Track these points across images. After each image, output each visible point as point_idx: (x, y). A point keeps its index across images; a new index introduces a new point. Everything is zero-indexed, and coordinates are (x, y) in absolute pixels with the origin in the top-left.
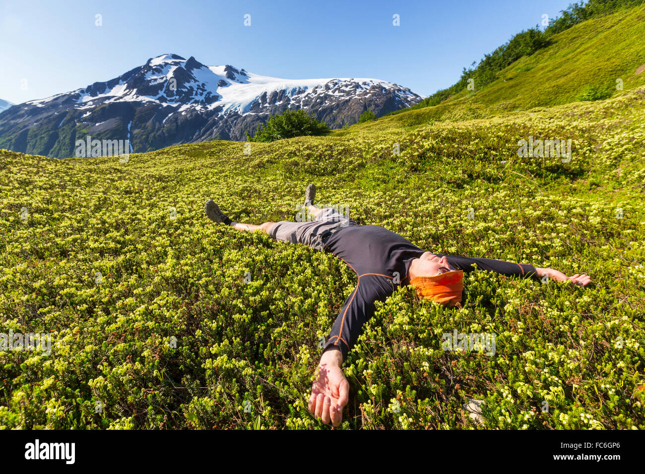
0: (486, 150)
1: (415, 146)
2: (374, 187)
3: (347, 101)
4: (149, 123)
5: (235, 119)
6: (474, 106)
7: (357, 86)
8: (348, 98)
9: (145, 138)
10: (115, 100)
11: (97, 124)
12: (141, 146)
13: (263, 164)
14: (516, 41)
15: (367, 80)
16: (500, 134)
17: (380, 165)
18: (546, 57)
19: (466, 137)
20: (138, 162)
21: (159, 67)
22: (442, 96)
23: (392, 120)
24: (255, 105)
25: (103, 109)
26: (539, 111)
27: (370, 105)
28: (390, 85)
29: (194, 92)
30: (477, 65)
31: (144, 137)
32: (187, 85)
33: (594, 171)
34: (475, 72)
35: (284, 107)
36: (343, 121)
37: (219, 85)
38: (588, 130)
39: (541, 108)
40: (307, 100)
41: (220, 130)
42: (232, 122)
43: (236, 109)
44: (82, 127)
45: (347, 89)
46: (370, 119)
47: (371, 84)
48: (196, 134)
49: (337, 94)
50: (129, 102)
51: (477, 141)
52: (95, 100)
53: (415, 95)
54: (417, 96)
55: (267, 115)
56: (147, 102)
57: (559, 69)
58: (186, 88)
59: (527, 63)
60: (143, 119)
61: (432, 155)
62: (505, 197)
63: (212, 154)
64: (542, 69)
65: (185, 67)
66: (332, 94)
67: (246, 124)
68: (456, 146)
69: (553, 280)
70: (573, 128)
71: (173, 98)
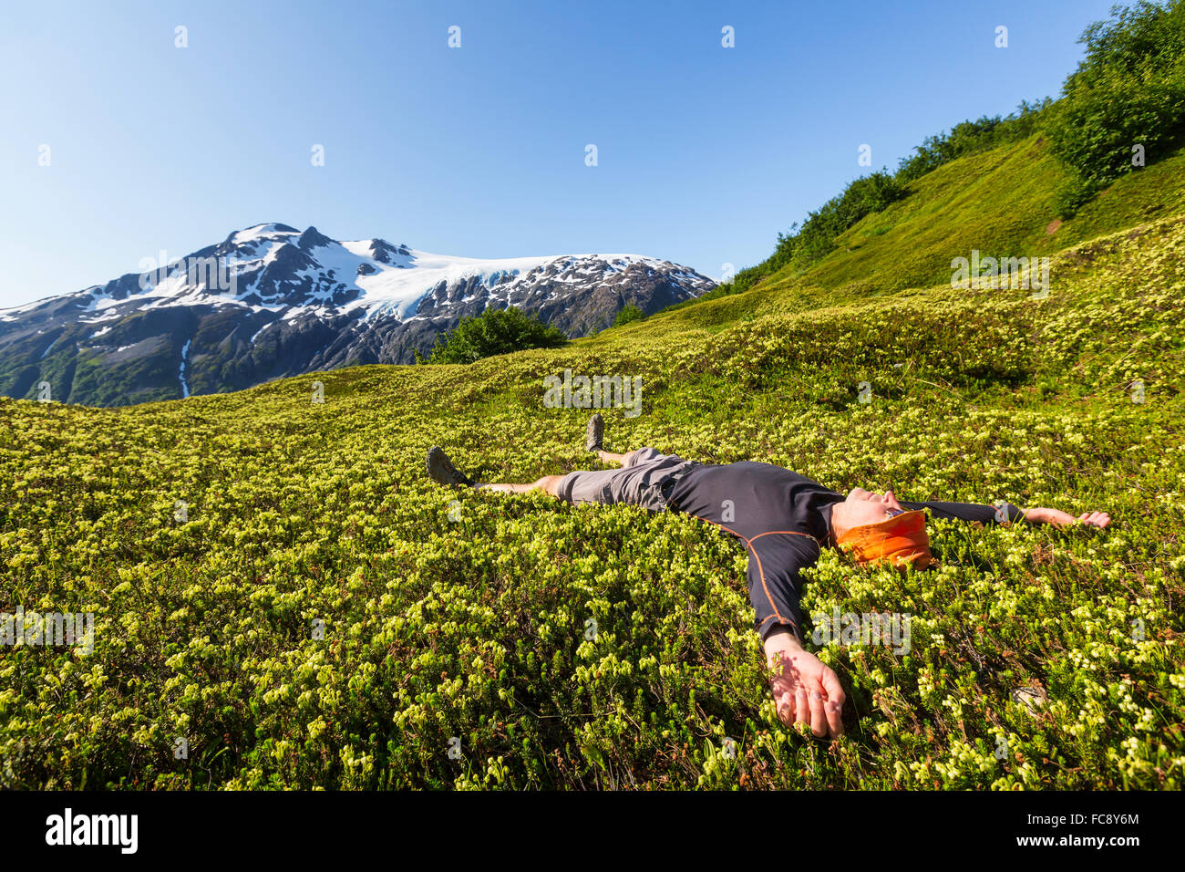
0: (867, 348)
1: (750, 348)
2: (691, 419)
3: (589, 292)
4: (226, 342)
5: (388, 329)
6: (807, 291)
7: (605, 266)
8: (590, 286)
9: (213, 371)
10: (161, 304)
11: (121, 349)
12: (205, 384)
13: (478, 393)
14: (855, 191)
15: (621, 257)
16: (880, 323)
17: (694, 383)
18: (906, 214)
19: (829, 331)
20: (220, 409)
21: (249, 246)
22: (749, 278)
23: (673, 318)
24: (425, 304)
25: (137, 320)
26: (913, 295)
27: (628, 297)
28: (660, 263)
29: (314, 286)
30: (799, 228)
31: (212, 368)
32: (301, 273)
33: (1043, 372)
34: (798, 239)
35: (479, 306)
36: (584, 325)
37: (359, 273)
38: (1014, 312)
39: (915, 290)
40: (519, 293)
41: (361, 350)
42: (383, 334)
43: (390, 312)
44: (88, 356)
45: (588, 272)
46: (634, 318)
47: (628, 263)
48: (315, 358)
49: (570, 279)
50: (189, 307)
51: (849, 335)
52: (121, 305)
53: (703, 278)
54: (707, 279)
55: (447, 321)
56: (222, 306)
57: (931, 231)
58: (300, 279)
59: (878, 223)
60: (213, 337)
61: (782, 360)
62: (919, 417)
63: (363, 389)
64: (904, 230)
65: (299, 243)
66: (561, 280)
67: (410, 338)
68: (818, 344)
69: (1052, 526)
70: (988, 310)
71: (274, 297)
